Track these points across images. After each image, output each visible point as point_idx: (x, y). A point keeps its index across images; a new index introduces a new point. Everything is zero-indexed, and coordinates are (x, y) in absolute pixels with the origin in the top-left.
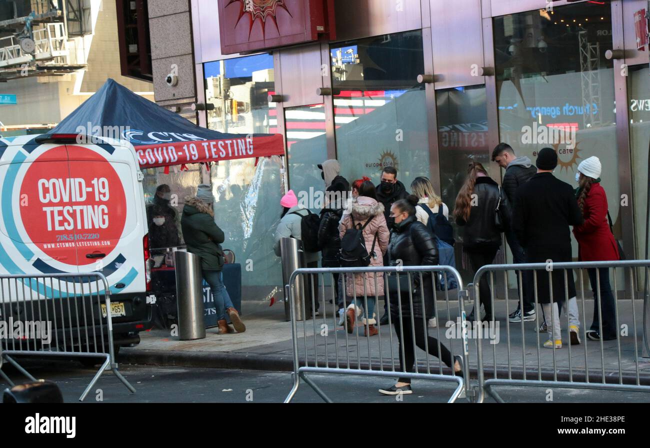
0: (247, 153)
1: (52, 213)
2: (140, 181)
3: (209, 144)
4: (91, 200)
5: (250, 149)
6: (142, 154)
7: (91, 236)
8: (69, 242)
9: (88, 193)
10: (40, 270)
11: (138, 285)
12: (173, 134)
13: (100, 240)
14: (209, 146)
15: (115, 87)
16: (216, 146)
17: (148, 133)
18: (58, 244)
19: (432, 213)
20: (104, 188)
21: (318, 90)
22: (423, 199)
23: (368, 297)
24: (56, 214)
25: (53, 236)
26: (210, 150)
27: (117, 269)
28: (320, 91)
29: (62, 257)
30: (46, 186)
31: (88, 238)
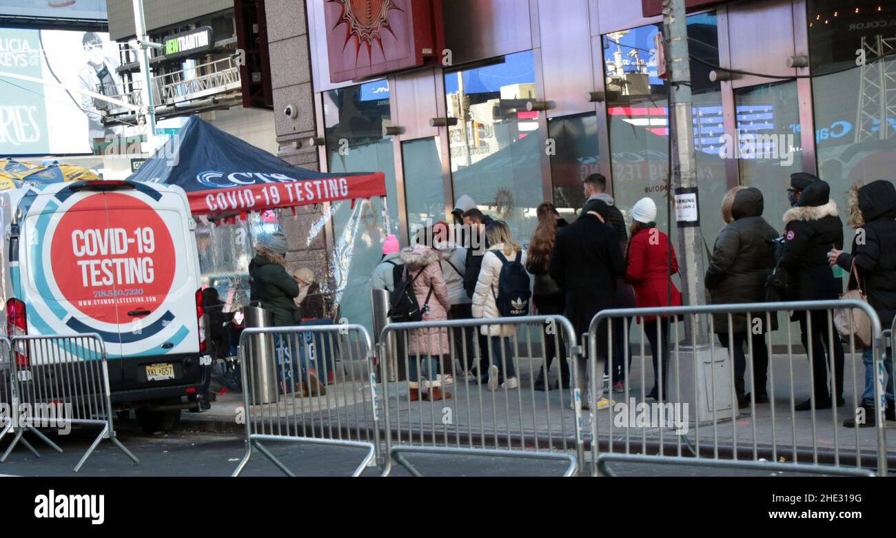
0: (340, 194)
1: (88, 267)
2: (191, 230)
3: (294, 186)
4: (133, 252)
5: (344, 190)
6: (213, 199)
7: (134, 292)
8: (107, 298)
9: (129, 245)
10: (75, 330)
11: (190, 345)
12: (258, 175)
13: (144, 295)
14: (293, 189)
15: (198, 123)
16: (302, 188)
17: (228, 174)
18: (95, 301)
19: (506, 261)
20: (148, 237)
21: (430, 121)
22: (498, 245)
23: (432, 356)
24: (92, 268)
25: (89, 292)
26: (294, 192)
27: (164, 327)
28: (433, 121)
29: (100, 315)
30: (82, 237)
31: (131, 294)
